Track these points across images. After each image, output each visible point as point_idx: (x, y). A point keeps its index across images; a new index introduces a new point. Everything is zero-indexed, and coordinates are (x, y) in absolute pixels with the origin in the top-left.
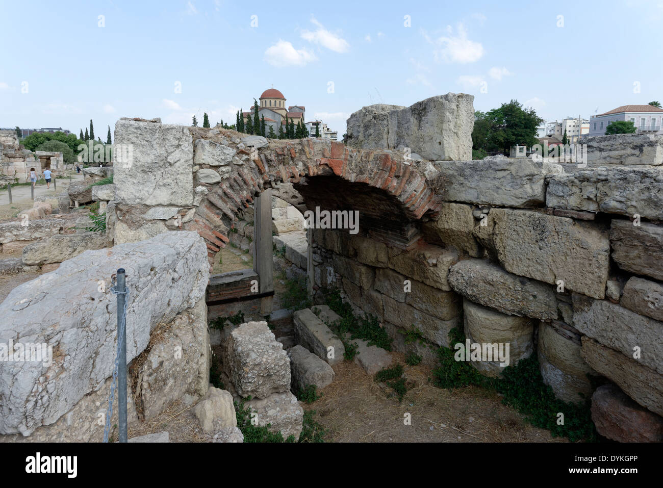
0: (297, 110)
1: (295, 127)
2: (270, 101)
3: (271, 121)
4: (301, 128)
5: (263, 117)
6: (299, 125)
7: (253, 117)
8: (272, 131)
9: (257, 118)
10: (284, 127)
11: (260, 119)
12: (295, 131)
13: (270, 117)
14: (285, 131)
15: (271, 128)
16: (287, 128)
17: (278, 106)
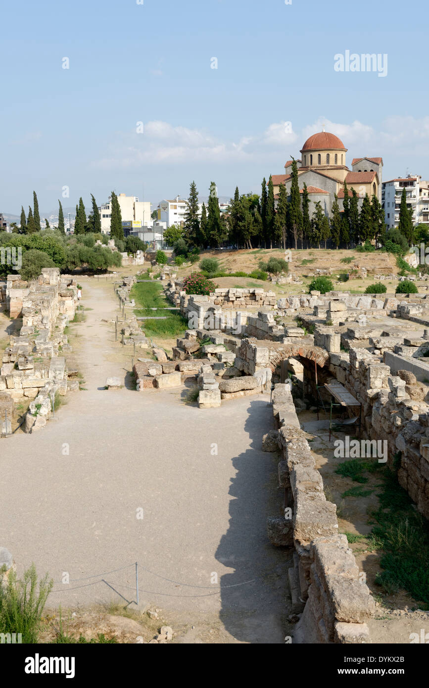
0: (368, 166)
1: (360, 203)
2: (319, 155)
3: (318, 192)
4: (371, 204)
5: (305, 187)
6: (366, 200)
7: (288, 187)
8: (319, 212)
9: (295, 190)
10: (340, 203)
11: (301, 191)
12: (360, 209)
13: (318, 185)
14: (342, 209)
15: (318, 205)
16: (345, 205)
17: (332, 163)
